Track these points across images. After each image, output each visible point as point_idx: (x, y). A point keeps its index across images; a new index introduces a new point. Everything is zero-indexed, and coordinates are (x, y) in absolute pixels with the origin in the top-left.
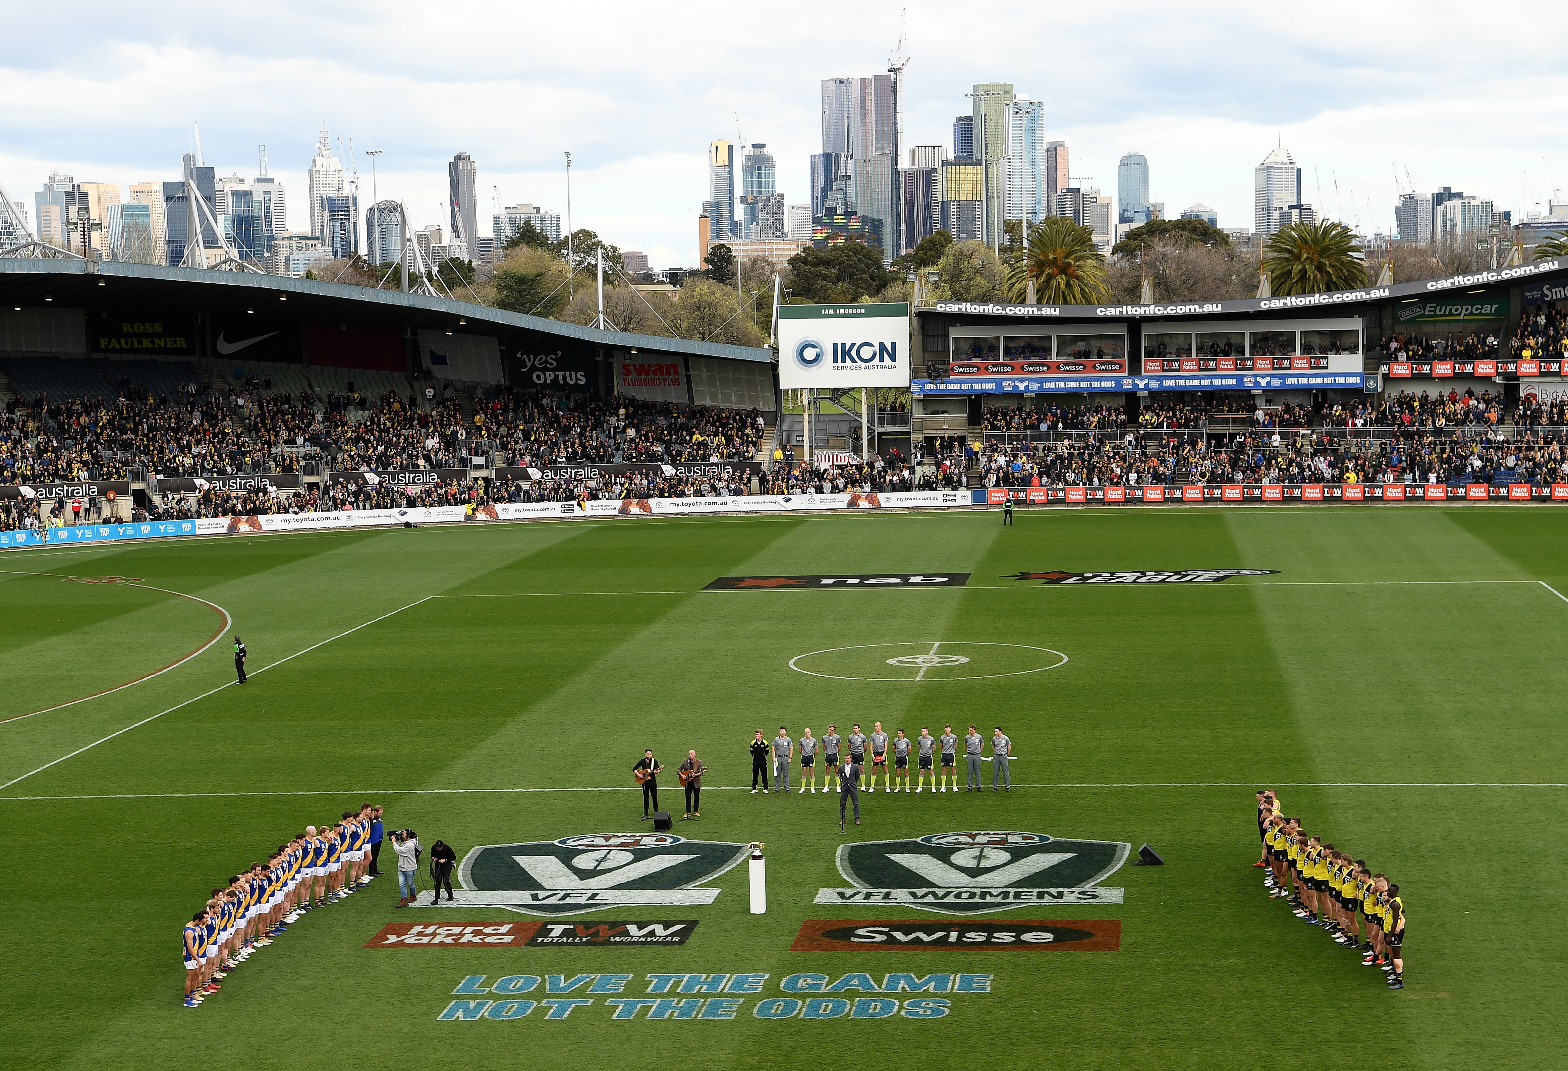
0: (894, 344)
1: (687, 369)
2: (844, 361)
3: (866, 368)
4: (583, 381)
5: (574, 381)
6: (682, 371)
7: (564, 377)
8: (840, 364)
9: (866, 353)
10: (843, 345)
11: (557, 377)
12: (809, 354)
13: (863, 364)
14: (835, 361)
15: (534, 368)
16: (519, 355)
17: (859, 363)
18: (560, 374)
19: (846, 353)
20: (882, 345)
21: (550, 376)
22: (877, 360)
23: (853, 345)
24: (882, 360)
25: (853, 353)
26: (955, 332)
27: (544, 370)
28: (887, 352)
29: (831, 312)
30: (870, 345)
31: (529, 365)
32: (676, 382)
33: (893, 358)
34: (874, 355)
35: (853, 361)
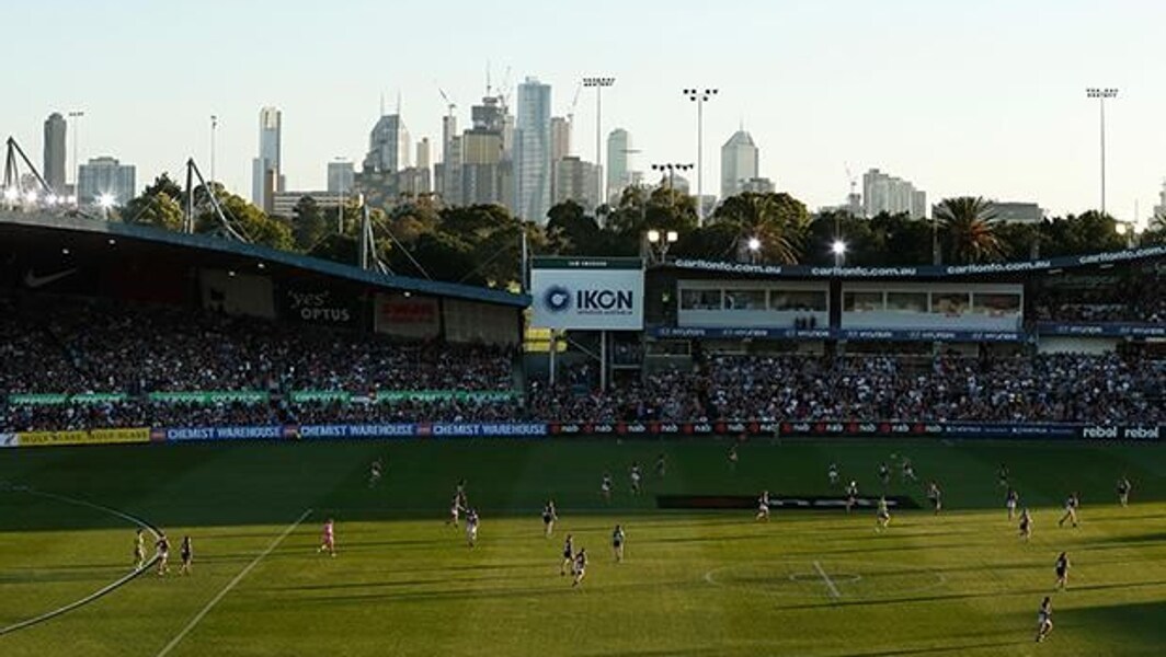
0: (630, 294)
1: (441, 309)
2: (587, 306)
3: (607, 313)
4: (347, 317)
5: (338, 317)
6: (436, 311)
7: (330, 314)
8: (583, 308)
9: (606, 300)
10: (587, 293)
11: (323, 313)
12: (558, 299)
13: (604, 310)
14: (580, 306)
15: (302, 306)
16: (290, 293)
17: (601, 308)
18: (326, 311)
19: (589, 300)
20: (620, 294)
21: (317, 312)
22: (616, 305)
23: (595, 293)
24: (620, 306)
25: (595, 300)
26: (683, 285)
27: (312, 307)
28: (624, 300)
29: (577, 263)
30: (610, 293)
31: (299, 302)
32: (431, 321)
33: (629, 305)
34: (614, 301)
35: (595, 306)
